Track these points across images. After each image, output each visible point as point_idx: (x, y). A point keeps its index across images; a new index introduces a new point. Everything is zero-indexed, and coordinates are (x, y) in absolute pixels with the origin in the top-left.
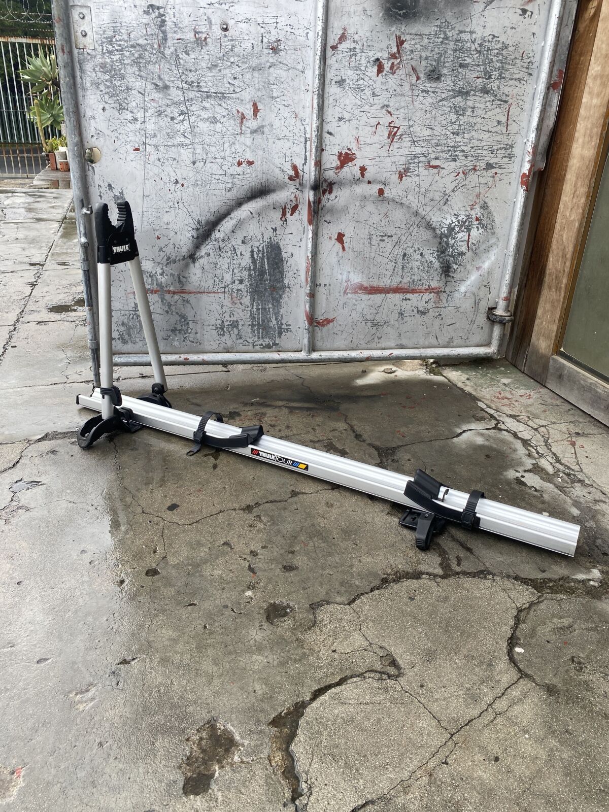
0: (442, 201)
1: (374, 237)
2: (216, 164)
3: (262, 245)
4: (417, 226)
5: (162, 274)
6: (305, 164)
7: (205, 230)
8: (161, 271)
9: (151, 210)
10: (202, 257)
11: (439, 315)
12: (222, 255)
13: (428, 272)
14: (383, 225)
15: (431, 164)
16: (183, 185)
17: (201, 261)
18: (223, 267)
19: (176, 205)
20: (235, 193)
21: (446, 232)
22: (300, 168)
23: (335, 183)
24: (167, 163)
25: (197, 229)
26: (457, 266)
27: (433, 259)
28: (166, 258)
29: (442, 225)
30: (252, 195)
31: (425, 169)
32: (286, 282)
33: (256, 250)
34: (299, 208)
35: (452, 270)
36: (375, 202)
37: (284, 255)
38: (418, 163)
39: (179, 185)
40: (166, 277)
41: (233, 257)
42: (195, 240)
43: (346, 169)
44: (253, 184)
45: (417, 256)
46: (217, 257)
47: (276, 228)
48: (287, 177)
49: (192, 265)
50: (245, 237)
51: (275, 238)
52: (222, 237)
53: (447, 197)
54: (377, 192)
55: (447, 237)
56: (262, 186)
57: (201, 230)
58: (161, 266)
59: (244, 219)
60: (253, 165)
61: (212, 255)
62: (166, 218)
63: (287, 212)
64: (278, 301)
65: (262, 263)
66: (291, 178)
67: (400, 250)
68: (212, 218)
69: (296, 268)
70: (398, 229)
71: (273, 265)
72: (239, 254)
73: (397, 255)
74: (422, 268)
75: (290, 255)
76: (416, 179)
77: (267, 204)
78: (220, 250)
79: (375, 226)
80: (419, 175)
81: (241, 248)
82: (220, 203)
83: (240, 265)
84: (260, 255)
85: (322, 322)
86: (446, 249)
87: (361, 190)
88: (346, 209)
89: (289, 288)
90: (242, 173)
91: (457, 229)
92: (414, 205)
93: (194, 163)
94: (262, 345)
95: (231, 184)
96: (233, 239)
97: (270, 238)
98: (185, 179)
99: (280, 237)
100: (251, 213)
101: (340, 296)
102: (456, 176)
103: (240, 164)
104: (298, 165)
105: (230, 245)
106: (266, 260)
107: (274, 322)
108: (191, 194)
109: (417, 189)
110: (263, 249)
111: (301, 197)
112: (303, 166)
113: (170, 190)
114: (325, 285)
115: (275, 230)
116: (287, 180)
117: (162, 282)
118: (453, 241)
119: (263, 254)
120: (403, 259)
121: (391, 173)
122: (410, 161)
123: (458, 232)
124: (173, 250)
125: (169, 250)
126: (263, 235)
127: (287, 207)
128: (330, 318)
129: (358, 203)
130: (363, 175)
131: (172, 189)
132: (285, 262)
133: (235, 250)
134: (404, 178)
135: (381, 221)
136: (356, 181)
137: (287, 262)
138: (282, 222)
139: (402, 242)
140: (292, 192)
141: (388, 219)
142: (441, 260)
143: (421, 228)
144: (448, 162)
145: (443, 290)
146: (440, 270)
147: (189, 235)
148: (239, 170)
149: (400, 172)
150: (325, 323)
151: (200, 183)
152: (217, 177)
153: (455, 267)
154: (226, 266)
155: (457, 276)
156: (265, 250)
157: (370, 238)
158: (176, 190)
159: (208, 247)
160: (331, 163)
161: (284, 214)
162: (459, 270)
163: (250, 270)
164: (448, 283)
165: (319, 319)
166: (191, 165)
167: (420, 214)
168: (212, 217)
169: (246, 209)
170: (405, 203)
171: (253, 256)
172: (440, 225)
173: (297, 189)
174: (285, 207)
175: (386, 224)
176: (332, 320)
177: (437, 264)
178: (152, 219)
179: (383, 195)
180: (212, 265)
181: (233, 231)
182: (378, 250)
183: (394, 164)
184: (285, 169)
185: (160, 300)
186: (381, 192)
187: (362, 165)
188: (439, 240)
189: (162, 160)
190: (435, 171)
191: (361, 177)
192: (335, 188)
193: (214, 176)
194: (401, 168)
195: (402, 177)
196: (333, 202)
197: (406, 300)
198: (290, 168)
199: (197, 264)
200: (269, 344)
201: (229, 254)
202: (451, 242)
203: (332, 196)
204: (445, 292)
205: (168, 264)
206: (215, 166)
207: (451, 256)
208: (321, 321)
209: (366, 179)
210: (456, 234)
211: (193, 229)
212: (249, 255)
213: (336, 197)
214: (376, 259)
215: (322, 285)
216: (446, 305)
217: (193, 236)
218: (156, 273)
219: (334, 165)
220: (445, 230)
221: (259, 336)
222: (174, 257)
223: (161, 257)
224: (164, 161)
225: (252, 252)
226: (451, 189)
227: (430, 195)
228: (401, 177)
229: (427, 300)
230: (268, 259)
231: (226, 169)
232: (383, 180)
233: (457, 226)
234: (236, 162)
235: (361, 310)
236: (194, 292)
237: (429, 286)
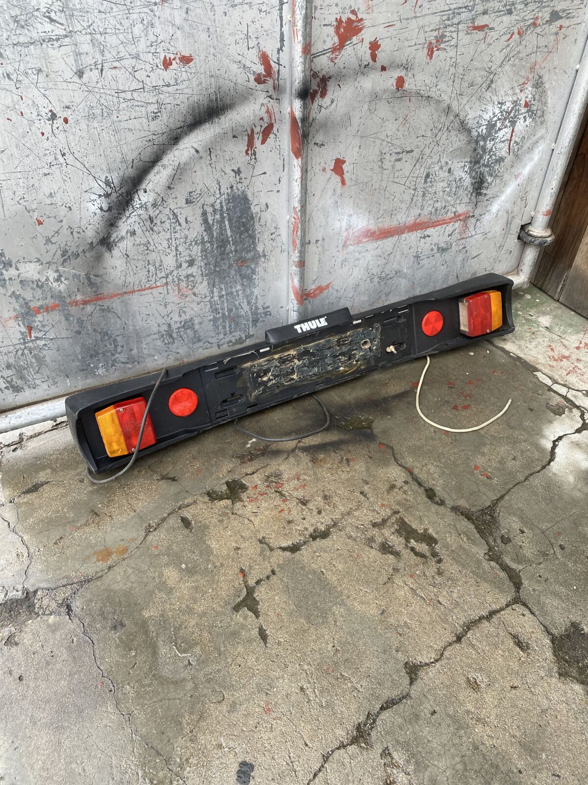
0: (485, 84)
1: (387, 156)
2: (123, 71)
3: (219, 201)
4: (448, 129)
5: (58, 280)
6: (280, 50)
7: (121, 195)
8: (56, 275)
9: (13, 176)
10: (122, 238)
11: (463, 248)
12: (155, 228)
13: (455, 194)
14: (401, 136)
15: (476, 24)
16: (66, 121)
17: (122, 245)
18: (160, 248)
19: (61, 160)
20: (165, 121)
21: (484, 131)
22: (273, 57)
23: (330, 78)
24: (26, 81)
25: (107, 195)
26: (493, 178)
27: (463, 175)
28: (59, 253)
29: (480, 122)
30: (195, 119)
31: (468, 33)
32: (260, 248)
33: (209, 210)
34: (275, 129)
35: (486, 185)
36: (390, 100)
37: (254, 209)
38: (459, 24)
39: (59, 122)
40: (66, 282)
41: (174, 228)
42: (106, 214)
43: (348, 50)
44: (196, 98)
45: (444, 174)
46: (147, 234)
47: (239, 169)
48: (252, 78)
49: (107, 255)
50: (191, 193)
51: (239, 186)
52: (151, 200)
53: (491, 76)
54: (395, 84)
55: (484, 139)
56: (211, 101)
57: (114, 195)
58: (54, 267)
59: (185, 164)
60: (191, 64)
61: (139, 232)
62: (48, 185)
63: (256, 139)
64: (250, 279)
65: (221, 228)
66: (259, 80)
67: (422, 170)
68: (130, 172)
69: (274, 225)
70: (421, 138)
71: (239, 228)
72: (182, 221)
73: (417, 177)
74: (448, 190)
75: (264, 208)
76: (452, 53)
77: (221, 131)
78: (152, 221)
79: (389, 140)
80: (457, 46)
81: (185, 212)
82: (141, 144)
83: (186, 238)
84: (218, 216)
85: (314, 292)
86: (481, 157)
87: (371, 84)
88: (347, 119)
89: (265, 256)
90: (172, 82)
91: (499, 124)
92: (445, 97)
93: (80, 74)
94: (231, 341)
95: (156, 106)
96: (170, 201)
97: (232, 187)
98: (68, 107)
99: (246, 182)
100: (197, 151)
101: (338, 251)
102: (509, 40)
103: (167, 64)
104: (269, 53)
105: (167, 211)
106: (227, 223)
107: (246, 307)
108: (84, 134)
109: (452, 70)
110: (222, 207)
111: (276, 110)
112: (278, 53)
113: (43, 134)
114: (317, 241)
115: (238, 172)
116: (252, 84)
117: (60, 292)
118: (492, 143)
119: (221, 215)
120: (426, 182)
121: (417, 47)
122: (447, 22)
123: (500, 129)
124: (71, 238)
125: (63, 239)
126: (219, 183)
127: (256, 131)
128: (324, 284)
129: (366, 107)
130: (374, 57)
131: (47, 129)
132: (256, 220)
133: (177, 216)
134: (436, 53)
135: (398, 130)
136: (364, 69)
137: (260, 218)
138: (248, 158)
139: (425, 157)
140: (262, 105)
141: (407, 125)
142: (474, 174)
143: (452, 131)
144: (501, 16)
145: (471, 215)
146: (470, 189)
147: (94, 208)
148: (167, 76)
149: (431, 43)
150: (317, 292)
151: (98, 112)
152: (128, 96)
153: (490, 179)
154: (165, 244)
155: (489, 192)
156: (225, 207)
157: (381, 160)
158: (56, 132)
159: (129, 221)
160: (325, 42)
161: (250, 144)
162: (494, 183)
163: (203, 243)
164: (479, 204)
165: (309, 290)
166: (76, 79)
167: (453, 111)
168: (130, 170)
169: (187, 146)
170: (433, 95)
171: (206, 221)
172: (478, 123)
173: (270, 97)
174: (252, 131)
175: (406, 133)
176: (328, 286)
177: (468, 181)
178: (20, 192)
179: (402, 87)
180: (142, 248)
181: (169, 188)
182: (392, 176)
183: (422, 31)
184: (248, 64)
185: (63, 319)
186: (400, 82)
187: (373, 39)
188: (473, 145)
189: (14, 77)
190: (480, 35)
191: (370, 61)
192: (331, 86)
193: (122, 95)
194: (432, 37)
195: (432, 52)
196: (328, 111)
197: (424, 237)
198: (257, 60)
199: (116, 252)
200: (241, 338)
201: (167, 225)
202: (489, 145)
203: (327, 101)
204: (473, 216)
205: (65, 261)
206: (121, 75)
207: (486, 166)
208: (312, 291)
209: (378, 65)
210: (496, 132)
211: (100, 196)
212: (200, 219)
213: (332, 102)
214: (388, 189)
215: (313, 241)
216: (473, 233)
217: (101, 209)
218: (47, 279)
219: (329, 45)
220: (483, 130)
221: (226, 331)
222: (74, 249)
223: (51, 253)
224: (20, 78)
225: (204, 214)
226: (498, 63)
227: (468, 78)
228: (430, 54)
229: (450, 233)
230: (230, 220)
231: (144, 78)
232: (405, 62)
233: (499, 119)
234: (159, 61)
235: (365, 265)
236: (118, 295)
237: (455, 213)
